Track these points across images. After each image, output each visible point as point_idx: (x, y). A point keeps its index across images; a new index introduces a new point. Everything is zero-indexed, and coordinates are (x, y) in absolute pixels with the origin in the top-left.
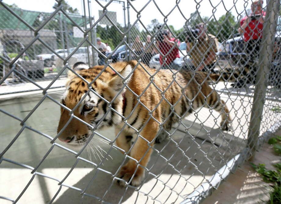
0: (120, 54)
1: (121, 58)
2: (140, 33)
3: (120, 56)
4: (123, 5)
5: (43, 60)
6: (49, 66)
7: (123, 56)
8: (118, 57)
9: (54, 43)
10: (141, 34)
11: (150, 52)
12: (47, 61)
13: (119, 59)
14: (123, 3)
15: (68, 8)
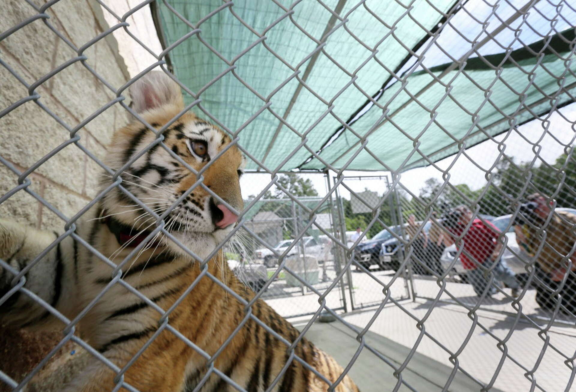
0: (383, 245)
1: (387, 252)
2: (408, 203)
3: (384, 248)
4: (386, 181)
5: (263, 256)
6: (271, 266)
7: (389, 249)
8: (381, 251)
9: (278, 231)
10: (412, 204)
11: (435, 240)
12: (268, 259)
13: (382, 253)
14: (385, 178)
15: (297, 180)
